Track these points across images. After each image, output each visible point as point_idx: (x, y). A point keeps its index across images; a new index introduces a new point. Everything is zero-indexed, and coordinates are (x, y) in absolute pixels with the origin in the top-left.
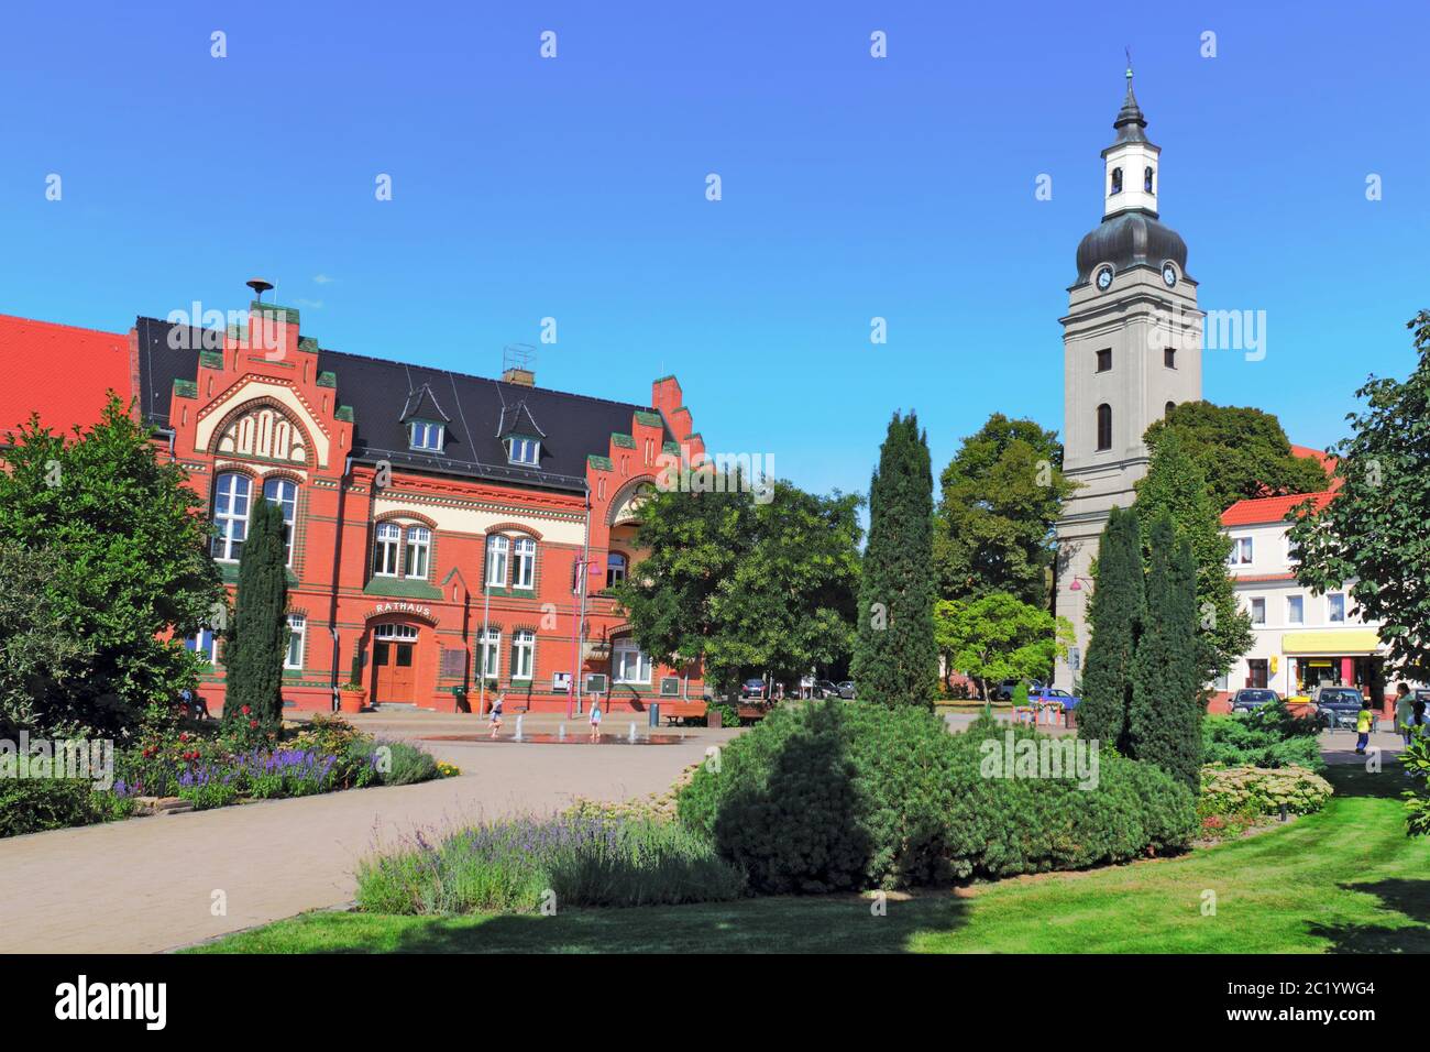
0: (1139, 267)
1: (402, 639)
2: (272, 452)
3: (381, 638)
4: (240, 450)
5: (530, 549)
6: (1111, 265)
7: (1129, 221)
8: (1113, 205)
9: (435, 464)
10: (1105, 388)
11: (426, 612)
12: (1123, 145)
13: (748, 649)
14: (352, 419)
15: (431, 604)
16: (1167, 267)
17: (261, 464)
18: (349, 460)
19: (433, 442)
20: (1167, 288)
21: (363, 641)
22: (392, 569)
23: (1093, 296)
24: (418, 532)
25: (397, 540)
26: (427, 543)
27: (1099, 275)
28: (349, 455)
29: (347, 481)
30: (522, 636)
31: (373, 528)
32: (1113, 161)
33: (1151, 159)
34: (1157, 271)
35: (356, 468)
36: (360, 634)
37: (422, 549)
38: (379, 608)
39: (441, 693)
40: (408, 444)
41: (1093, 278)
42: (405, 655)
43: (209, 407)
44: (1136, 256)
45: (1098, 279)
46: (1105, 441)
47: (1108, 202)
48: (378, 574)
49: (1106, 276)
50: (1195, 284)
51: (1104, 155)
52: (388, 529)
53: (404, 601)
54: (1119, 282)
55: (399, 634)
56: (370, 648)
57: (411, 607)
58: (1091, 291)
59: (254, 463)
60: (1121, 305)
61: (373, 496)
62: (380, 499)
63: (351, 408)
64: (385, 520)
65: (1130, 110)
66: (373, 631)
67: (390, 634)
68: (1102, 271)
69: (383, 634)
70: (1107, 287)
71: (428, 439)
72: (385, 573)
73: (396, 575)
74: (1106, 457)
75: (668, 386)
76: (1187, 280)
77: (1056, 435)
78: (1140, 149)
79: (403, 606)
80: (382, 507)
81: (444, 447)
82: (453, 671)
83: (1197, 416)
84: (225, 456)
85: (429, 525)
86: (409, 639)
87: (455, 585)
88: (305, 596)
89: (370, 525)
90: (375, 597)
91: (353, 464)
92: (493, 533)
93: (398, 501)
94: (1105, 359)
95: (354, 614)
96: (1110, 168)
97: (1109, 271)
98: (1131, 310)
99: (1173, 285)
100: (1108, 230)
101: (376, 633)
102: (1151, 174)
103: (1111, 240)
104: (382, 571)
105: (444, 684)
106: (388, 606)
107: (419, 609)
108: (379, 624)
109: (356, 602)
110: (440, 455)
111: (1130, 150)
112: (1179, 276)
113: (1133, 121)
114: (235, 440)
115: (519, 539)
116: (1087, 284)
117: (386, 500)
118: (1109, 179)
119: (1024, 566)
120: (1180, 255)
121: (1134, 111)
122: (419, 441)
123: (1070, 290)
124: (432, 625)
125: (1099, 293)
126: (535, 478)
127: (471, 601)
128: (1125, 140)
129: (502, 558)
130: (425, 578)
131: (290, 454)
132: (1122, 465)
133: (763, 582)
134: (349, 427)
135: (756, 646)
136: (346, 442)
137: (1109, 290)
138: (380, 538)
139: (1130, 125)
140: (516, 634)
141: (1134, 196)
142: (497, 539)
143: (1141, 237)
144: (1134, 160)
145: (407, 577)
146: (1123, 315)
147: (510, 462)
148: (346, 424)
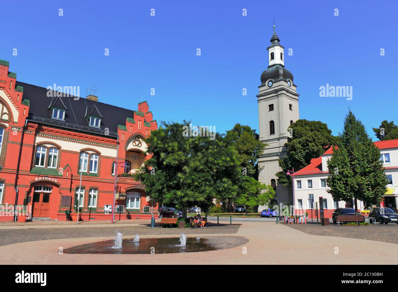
0: (281, 80)
1: (46, 191)
3: (36, 191)
5: (96, 158)
6: (273, 80)
7: (277, 67)
8: (271, 63)
9: (61, 124)
10: (273, 115)
11: (56, 181)
12: (274, 46)
13: (197, 194)
14: (29, 105)
15: (58, 178)
16: (289, 81)
18: (27, 120)
19: (61, 116)
20: (289, 87)
21: (29, 192)
22: (42, 164)
23: (267, 89)
24: (54, 150)
25: (45, 153)
26: (57, 154)
27: (268, 83)
28: (27, 118)
29: (25, 128)
30: (93, 191)
31: (35, 148)
32: (271, 50)
33: (282, 50)
34: (286, 82)
35: (30, 124)
36: (28, 189)
37: (55, 157)
38: (37, 179)
39: (61, 213)
40: (51, 117)
41: (267, 83)
42: (46, 198)
44: (280, 77)
45: (268, 84)
46: (272, 132)
47: (270, 62)
48: (36, 166)
49: (271, 83)
50: (296, 86)
51: (268, 49)
52: (42, 148)
53: (47, 177)
54: (275, 85)
55: (44, 190)
56: (32, 195)
57: (50, 179)
58: (266, 87)
60: (276, 91)
61: (36, 135)
62: (39, 136)
63: (29, 101)
64: (40, 145)
65: (275, 37)
66: (33, 188)
67: (40, 189)
68: (269, 82)
69: (38, 189)
70: (271, 86)
71: (59, 116)
72: (39, 166)
73: (44, 166)
74: (273, 137)
75: (143, 105)
76: (294, 85)
77: (255, 130)
78: (279, 47)
79: (46, 178)
80: (39, 139)
81: (65, 119)
82: (65, 204)
83: (303, 123)
85: (58, 148)
86: (48, 192)
87: (68, 171)
88: (5, 174)
89: (34, 146)
90: (35, 175)
91: (28, 122)
92: (83, 151)
93: (46, 138)
94: (271, 107)
95: (26, 181)
96: (270, 52)
97: (271, 81)
98: (279, 93)
99: (290, 86)
100: (270, 69)
101: (35, 189)
102: (282, 54)
103: (272, 72)
104: (38, 165)
105: (62, 210)
106: (40, 178)
107: (53, 180)
108: (36, 185)
109: (27, 176)
110: (63, 121)
111: (276, 47)
112: (292, 84)
113: (276, 40)
115: (92, 154)
116: (265, 85)
117: (41, 137)
118: (270, 56)
119: (252, 170)
120: (292, 78)
121: (276, 37)
122: (55, 116)
123: (259, 87)
124: (58, 186)
125: (268, 88)
126: (99, 132)
127: (73, 177)
128: (274, 45)
129: (86, 161)
130: (56, 168)
131: (1, 117)
132: (279, 139)
133: (201, 167)
134: (27, 108)
135: (200, 193)
136: (26, 113)
137: (272, 87)
138: (38, 152)
139: (275, 41)
140: (91, 190)
141: (277, 60)
142: (84, 154)
143: (281, 72)
144: (277, 51)
145: (48, 167)
146: (277, 94)
147: (90, 126)
148: (26, 106)
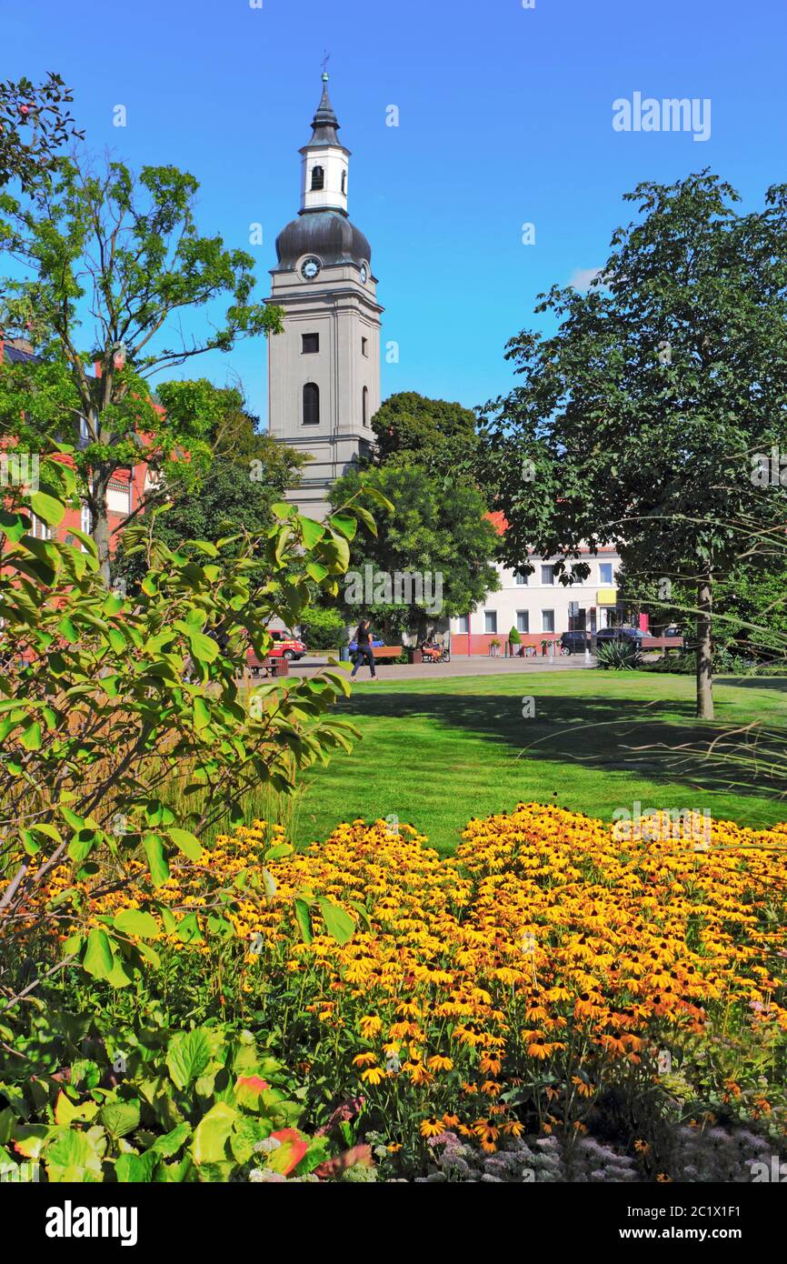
0: (348, 265)
6: (319, 258)
8: (313, 200)
10: (315, 368)
12: (325, 147)
16: (362, 266)
20: (362, 285)
23: (297, 282)
27: (305, 264)
32: (314, 159)
33: (345, 163)
34: (357, 269)
41: (298, 265)
44: (344, 254)
45: (303, 268)
46: (311, 415)
47: (308, 196)
49: (312, 266)
50: (379, 283)
51: (304, 151)
54: (324, 275)
58: (296, 277)
60: (331, 296)
65: (326, 113)
68: (309, 262)
70: (313, 277)
74: (311, 431)
76: (373, 278)
78: (339, 153)
94: (311, 343)
96: (311, 165)
97: (315, 261)
98: (341, 302)
99: (365, 283)
100: (312, 222)
102: (345, 176)
103: (318, 234)
111: (331, 152)
112: (369, 275)
113: (331, 125)
116: (292, 270)
118: (310, 176)
121: (329, 115)
123: (273, 273)
125: (304, 281)
128: (325, 142)
132: (333, 440)
137: (316, 280)
139: (324, 127)
141: (332, 196)
143: (347, 237)
144: (334, 163)
146: (332, 305)
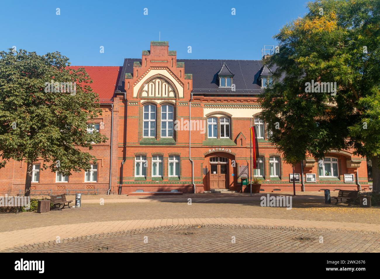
1: (222, 163)
2: (162, 95)
3: (212, 163)
4: (150, 95)
9: (229, 92)
11: (230, 151)
14: (192, 78)
15: (232, 147)
17: (158, 99)
18: (192, 94)
24: (225, 119)
25: (216, 123)
26: (229, 123)
28: (192, 92)
30: (274, 159)
35: (196, 97)
36: (203, 161)
37: (227, 126)
38: (210, 151)
39: (239, 185)
42: (224, 169)
43: (137, 81)
48: (209, 137)
52: (212, 119)
53: (220, 147)
55: (221, 161)
56: (209, 167)
57: (223, 149)
59: (155, 99)
61: (204, 107)
62: (207, 108)
63: (192, 74)
66: (209, 160)
67: (217, 161)
69: (214, 161)
71: (227, 83)
73: (217, 137)
79: (220, 149)
80: (208, 111)
84: (144, 98)
85: (229, 116)
86: (225, 163)
87: (241, 139)
88: (179, 148)
89: (204, 118)
90: (208, 146)
91: (194, 95)
92: (256, 117)
93: (215, 108)
95: (200, 154)
104: (212, 136)
106: (214, 150)
107: (227, 150)
108: (211, 157)
109: (200, 149)
110: (231, 89)
114: (148, 92)
117: (210, 108)
122: (223, 84)
124: (233, 156)
130: (229, 137)
131: (168, 95)
134: (191, 81)
136: (191, 87)
138: (209, 123)
140: (271, 158)
142: (259, 119)
147: (262, 88)
148: (189, 80)
